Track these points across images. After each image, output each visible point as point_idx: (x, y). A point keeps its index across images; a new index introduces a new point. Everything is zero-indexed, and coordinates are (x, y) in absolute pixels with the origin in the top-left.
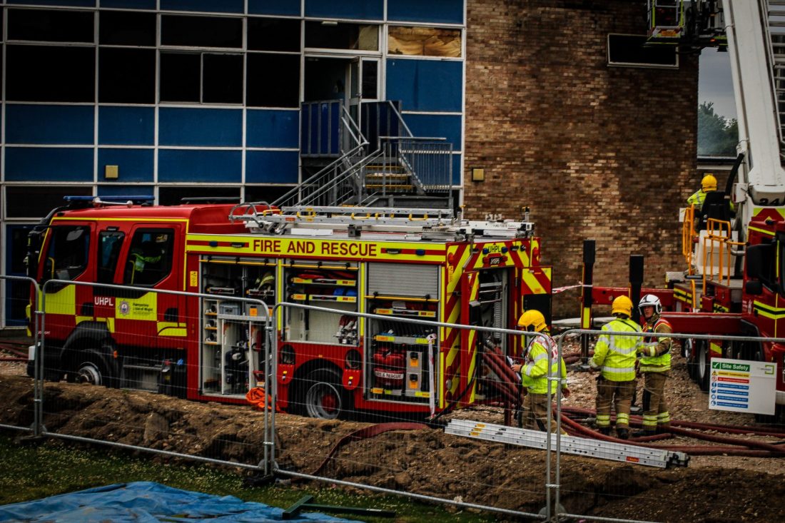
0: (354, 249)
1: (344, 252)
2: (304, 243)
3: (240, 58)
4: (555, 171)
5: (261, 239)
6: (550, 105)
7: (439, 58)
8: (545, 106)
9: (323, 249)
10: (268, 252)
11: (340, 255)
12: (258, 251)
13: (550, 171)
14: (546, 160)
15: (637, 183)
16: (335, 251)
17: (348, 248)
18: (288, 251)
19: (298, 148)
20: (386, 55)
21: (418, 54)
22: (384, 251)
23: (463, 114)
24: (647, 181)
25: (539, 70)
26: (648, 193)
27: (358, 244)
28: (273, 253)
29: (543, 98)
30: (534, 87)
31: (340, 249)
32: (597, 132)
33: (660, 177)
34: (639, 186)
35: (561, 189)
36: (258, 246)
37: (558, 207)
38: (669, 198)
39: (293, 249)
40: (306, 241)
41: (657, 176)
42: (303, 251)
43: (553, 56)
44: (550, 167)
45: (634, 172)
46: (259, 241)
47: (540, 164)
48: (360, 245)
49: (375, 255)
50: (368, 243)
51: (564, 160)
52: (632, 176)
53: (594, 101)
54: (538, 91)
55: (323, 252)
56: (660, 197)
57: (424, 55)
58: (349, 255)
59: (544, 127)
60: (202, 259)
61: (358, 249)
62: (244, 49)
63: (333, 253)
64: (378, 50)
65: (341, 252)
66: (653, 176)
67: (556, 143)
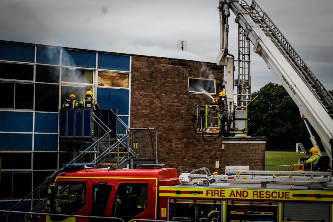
0: (274, 195)
1: (268, 196)
2: (241, 191)
3: (32, 86)
4: (167, 144)
5: (211, 189)
6: (165, 112)
7: (119, 88)
8: (163, 112)
9: (254, 195)
10: (216, 196)
11: (265, 198)
12: (210, 196)
13: (165, 144)
14: (163, 138)
15: (199, 149)
16: (262, 196)
17: (270, 194)
18: (230, 196)
19: (58, 133)
20: (97, 86)
21: (110, 86)
22: (294, 195)
23: (129, 116)
24: (203, 148)
25: (161, 95)
26: (204, 154)
27: (277, 191)
28: (220, 197)
29: (162, 108)
30: (159, 103)
31: (265, 195)
32: (184, 125)
33: (208, 147)
34: (200, 151)
35: (169, 153)
36: (210, 193)
37: (168, 161)
38: (212, 156)
39: (234, 195)
40: (242, 190)
41: (207, 146)
42: (240, 196)
43: (167, 88)
44: (165, 142)
45: (198, 144)
46: (210, 190)
47: (161, 141)
48: (279, 193)
49: (289, 198)
50: (284, 191)
51: (170, 139)
52: (197, 146)
53: (183, 110)
54: (160, 105)
55: (254, 197)
56: (208, 156)
57: (113, 86)
58: (271, 198)
59: (162, 123)
60: (170, 201)
61: (277, 195)
62: (34, 81)
63: (260, 197)
64: (92, 83)
65: (266, 196)
66: (206, 146)
67: (167, 130)
